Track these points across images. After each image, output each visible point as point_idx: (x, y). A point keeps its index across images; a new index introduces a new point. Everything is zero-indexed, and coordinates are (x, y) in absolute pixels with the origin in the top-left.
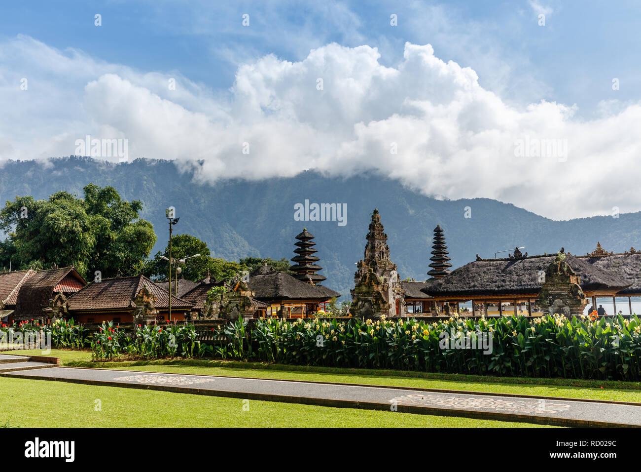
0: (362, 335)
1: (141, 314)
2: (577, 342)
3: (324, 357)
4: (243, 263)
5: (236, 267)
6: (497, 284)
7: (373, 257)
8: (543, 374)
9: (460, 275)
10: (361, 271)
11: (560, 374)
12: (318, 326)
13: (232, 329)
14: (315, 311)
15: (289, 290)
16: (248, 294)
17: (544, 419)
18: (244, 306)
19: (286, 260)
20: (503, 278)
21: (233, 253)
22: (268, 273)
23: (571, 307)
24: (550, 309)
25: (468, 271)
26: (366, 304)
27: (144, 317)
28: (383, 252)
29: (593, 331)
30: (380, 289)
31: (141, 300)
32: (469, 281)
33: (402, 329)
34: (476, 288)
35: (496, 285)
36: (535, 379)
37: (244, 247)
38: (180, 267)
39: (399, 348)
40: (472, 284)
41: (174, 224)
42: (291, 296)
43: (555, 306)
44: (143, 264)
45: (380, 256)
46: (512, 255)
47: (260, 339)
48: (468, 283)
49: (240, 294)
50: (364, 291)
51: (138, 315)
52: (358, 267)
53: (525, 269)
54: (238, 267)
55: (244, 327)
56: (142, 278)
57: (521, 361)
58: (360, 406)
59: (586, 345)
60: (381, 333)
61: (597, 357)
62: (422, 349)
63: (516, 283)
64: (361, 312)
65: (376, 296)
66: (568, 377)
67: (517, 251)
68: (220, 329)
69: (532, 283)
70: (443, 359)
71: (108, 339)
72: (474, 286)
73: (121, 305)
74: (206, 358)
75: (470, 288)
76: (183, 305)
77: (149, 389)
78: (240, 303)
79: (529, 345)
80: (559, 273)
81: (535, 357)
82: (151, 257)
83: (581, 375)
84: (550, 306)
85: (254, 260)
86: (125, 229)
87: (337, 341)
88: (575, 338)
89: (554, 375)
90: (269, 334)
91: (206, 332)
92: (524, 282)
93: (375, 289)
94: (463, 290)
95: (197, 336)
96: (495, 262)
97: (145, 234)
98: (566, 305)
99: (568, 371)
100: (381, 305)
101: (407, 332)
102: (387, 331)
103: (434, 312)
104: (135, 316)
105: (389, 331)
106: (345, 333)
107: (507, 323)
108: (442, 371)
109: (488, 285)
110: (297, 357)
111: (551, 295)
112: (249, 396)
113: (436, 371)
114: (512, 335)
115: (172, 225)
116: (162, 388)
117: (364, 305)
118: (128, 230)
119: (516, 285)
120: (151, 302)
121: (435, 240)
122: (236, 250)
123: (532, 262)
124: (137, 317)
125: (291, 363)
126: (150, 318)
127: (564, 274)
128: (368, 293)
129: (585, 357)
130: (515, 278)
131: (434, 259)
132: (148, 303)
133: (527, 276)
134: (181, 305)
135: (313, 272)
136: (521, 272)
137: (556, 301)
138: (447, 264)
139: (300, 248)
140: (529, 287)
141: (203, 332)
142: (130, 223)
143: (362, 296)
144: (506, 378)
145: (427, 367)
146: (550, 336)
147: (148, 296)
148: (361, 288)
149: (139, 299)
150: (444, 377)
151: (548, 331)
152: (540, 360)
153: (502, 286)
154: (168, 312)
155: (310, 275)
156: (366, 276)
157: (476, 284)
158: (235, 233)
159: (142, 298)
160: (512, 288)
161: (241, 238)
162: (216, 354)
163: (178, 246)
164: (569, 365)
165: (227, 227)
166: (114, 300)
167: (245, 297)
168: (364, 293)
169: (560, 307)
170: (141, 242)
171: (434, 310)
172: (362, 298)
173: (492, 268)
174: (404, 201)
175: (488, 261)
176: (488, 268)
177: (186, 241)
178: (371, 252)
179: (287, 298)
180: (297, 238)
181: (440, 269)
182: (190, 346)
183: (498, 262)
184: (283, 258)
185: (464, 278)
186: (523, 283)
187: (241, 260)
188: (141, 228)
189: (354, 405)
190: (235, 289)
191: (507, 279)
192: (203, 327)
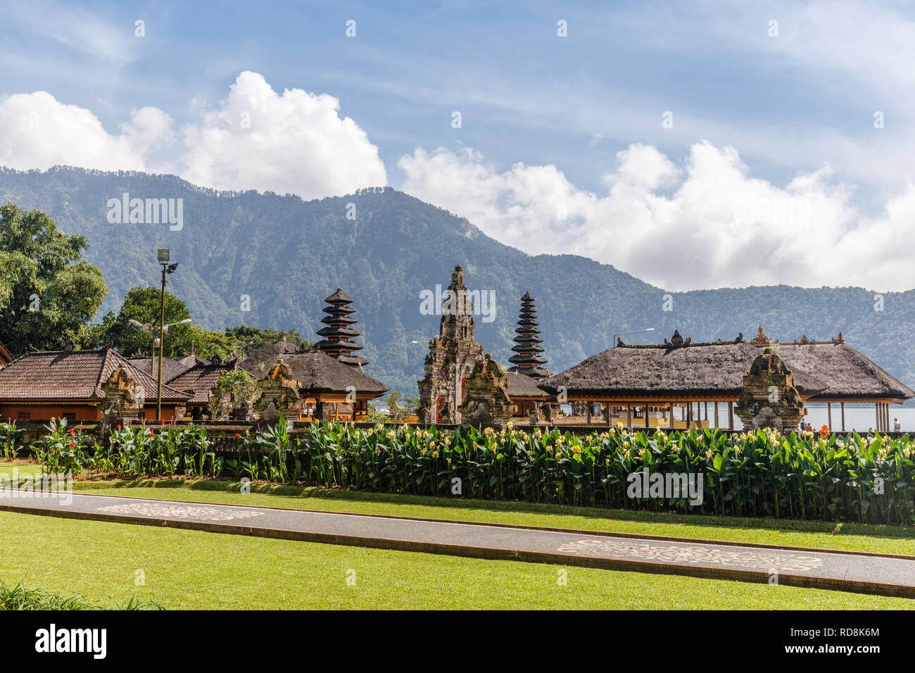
0: (479, 449)
1: (114, 408)
2: (799, 470)
3: (419, 482)
4: (230, 335)
5: (220, 340)
6: (649, 381)
7: (452, 334)
8: (747, 512)
9: (595, 366)
10: (435, 355)
11: (770, 512)
12: (408, 436)
13: (271, 436)
14: (364, 410)
15: (332, 379)
16: (292, 384)
17: (804, 579)
18: (286, 403)
19: (296, 332)
20: (657, 373)
21: (202, 317)
22: (296, 351)
23: (785, 419)
24: (755, 421)
25: (607, 361)
26: (481, 405)
27: (118, 414)
28: (466, 328)
29: (821, 453)
30: (502, 384)
31: (114, 386)
32: (609, 375)
33: (540, 445)
34: (619, 386)
35: (647, 382)
36: (737, 519)
37: (219, 309)
38: (160, 337)
39: (536, 470)
40: (614, 379)
41: (169, 272)
42: (334, 388)
43: (761, 417)
44: (85, 330)
45: (462, 334)
46: (669, 341)
47: (315, 453)
48: (607, 378)
49: (281, 383)
50: (478, 385)
51: (109, 410)
52: (430, 348)
53: (688, 361)
54: (225, 340)
55: (288, 433)
56: (109, 352)
57: (716, 492)
58: (520, 557)
59: (813, 474)
60: (508, 449)
61: (826, 491)
62: (571, 473)
63: (676, 381)
64: (472, 416)
65: (496, 394)
66: (781, 517)
67: (677, 335)
68: (248, 435)
69: (700, 382)
70: (601, 487)
71: (67, 446)
72: (617, 383)
73: (77, 393)
74: (226, 478)
75: (610, 385)
76: (173, 396)
77: (165, 526)
78: (280, 397)
79: (730, 471)
80: (770, 371)
81: (739, 488)
82: (97, 319)
83: (801, 514)
84: (755, 416)
85: (248, 330)
86: (58, 275)
87: (438, 459)
88: (796, 464)
89: (762, 514)
90: (332, 446)
91: (221, 439)
92: (688, 379)
93: (496, 384)
94: (600, 388)
95: (210, 445)
96: (644, 350)
97: (89, 283)
98: (777, 415)
99: (782, 509)
100: (505, 408)
101: (549, 448)
102: (516, 446)
103: (533, 416)
104: (104, 411)
105: (521, 446)
106: (451, 447)
107: (698, 438)
108: (597, 504)
109: (635, 382)
110: (375, 481)
111: (756, 400)
112: (337, 539)
113: (590, 505)
114: (704, 456)
115: (166, 273)
116: (189, 526)
117: (477, 406)
118: (64, 277)
119: (676, 383)
120: (130, 391)
121: (522, 313)
122: (207, 314)
123: (697, 351)
124: (107, 412)
125: (364, 488)
126: (128, 415)
127: (777, 372)
128: (485, 389)
129: (809, 489)
130: (675, 373)
131: (520, 339)
132: (126, 392)
133: (691, 370)
134: (171, 397)
135: (349, 352)
136: (684, 366)
137: (763, 409)
138: (537, 348)
139: (332, 316)
140: (696, 387)
141: (217, 439)
142: (68, 266)
143: (474, 393)
144: (695, 517)
145: (575, 499)
146: (760, 460)
147: (126, 381)
148: (474, 381)
149: (111, 385)
150: (604, 514)
151: (758, 452)
152: (745, 493)
153: (657, 384)
154: (155, 407)
155: (345, 356)
156: (483, 365)
157: (619, 379)
158: (207, 287)
159: (117, 384)
160: (671, 387)
161: (216, 296)
162: (241, 472)
163: (139, 304)
164: (784, 500)
165: (195, 278)
166: (65, 385)
167: (287, 388)
168: (479, 389)
169: (768, 418)
170: (84, 297)
171: (533, 413)
172: (474, 396)
173: (641, 358)
174: (460, 254)
175: (634, 347)
176: (635, 357)
177: (153, 297)
178: (450, 326)
179: (328, 391)
180: (327, 301)
181: (527, 355)
182: (197, 459)
183: (649, 349)
184: (290, 329)
185: (601, 371)
186: (686, 381)
187: (228, 330)
188: (84, 275)
189: (509, 555)
190: (273, 376)
191: (663, 374)
192: (219, 431)
